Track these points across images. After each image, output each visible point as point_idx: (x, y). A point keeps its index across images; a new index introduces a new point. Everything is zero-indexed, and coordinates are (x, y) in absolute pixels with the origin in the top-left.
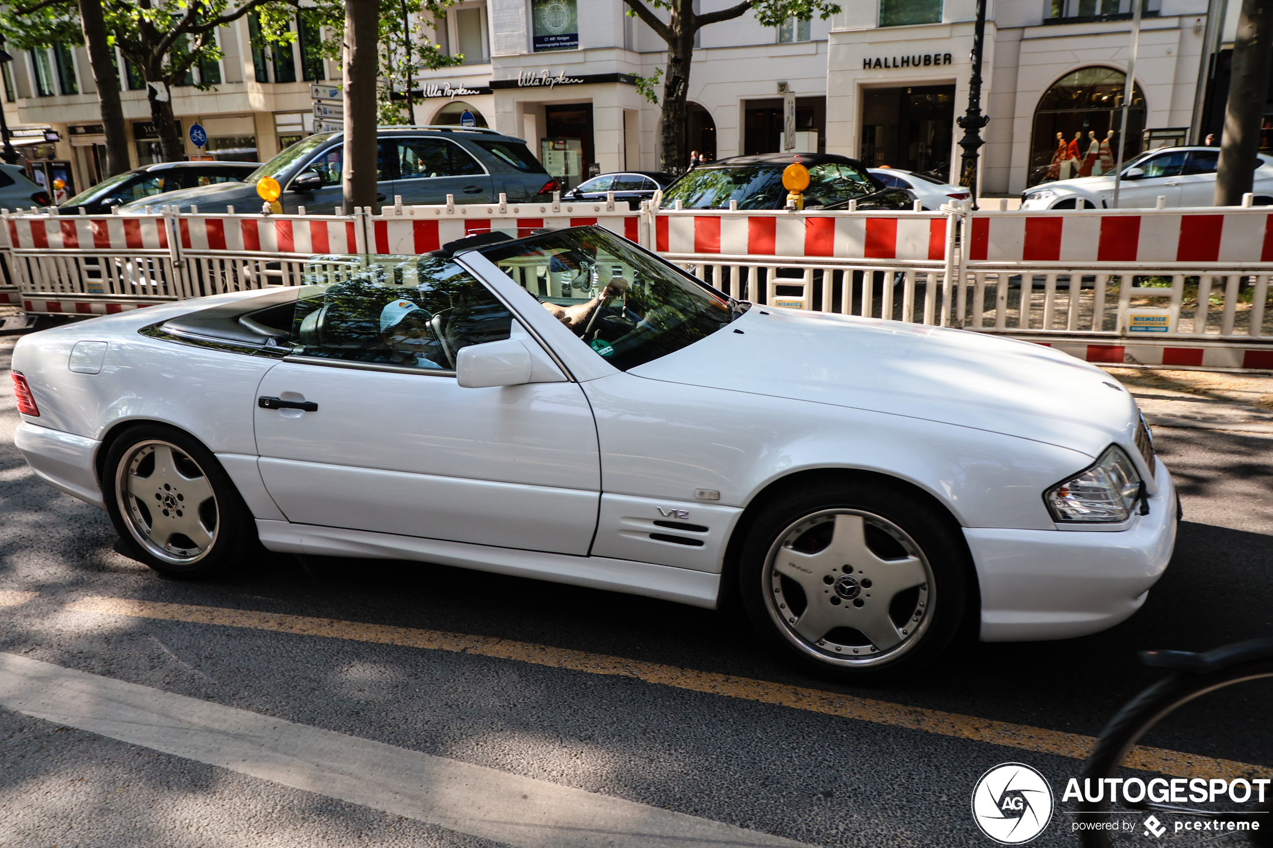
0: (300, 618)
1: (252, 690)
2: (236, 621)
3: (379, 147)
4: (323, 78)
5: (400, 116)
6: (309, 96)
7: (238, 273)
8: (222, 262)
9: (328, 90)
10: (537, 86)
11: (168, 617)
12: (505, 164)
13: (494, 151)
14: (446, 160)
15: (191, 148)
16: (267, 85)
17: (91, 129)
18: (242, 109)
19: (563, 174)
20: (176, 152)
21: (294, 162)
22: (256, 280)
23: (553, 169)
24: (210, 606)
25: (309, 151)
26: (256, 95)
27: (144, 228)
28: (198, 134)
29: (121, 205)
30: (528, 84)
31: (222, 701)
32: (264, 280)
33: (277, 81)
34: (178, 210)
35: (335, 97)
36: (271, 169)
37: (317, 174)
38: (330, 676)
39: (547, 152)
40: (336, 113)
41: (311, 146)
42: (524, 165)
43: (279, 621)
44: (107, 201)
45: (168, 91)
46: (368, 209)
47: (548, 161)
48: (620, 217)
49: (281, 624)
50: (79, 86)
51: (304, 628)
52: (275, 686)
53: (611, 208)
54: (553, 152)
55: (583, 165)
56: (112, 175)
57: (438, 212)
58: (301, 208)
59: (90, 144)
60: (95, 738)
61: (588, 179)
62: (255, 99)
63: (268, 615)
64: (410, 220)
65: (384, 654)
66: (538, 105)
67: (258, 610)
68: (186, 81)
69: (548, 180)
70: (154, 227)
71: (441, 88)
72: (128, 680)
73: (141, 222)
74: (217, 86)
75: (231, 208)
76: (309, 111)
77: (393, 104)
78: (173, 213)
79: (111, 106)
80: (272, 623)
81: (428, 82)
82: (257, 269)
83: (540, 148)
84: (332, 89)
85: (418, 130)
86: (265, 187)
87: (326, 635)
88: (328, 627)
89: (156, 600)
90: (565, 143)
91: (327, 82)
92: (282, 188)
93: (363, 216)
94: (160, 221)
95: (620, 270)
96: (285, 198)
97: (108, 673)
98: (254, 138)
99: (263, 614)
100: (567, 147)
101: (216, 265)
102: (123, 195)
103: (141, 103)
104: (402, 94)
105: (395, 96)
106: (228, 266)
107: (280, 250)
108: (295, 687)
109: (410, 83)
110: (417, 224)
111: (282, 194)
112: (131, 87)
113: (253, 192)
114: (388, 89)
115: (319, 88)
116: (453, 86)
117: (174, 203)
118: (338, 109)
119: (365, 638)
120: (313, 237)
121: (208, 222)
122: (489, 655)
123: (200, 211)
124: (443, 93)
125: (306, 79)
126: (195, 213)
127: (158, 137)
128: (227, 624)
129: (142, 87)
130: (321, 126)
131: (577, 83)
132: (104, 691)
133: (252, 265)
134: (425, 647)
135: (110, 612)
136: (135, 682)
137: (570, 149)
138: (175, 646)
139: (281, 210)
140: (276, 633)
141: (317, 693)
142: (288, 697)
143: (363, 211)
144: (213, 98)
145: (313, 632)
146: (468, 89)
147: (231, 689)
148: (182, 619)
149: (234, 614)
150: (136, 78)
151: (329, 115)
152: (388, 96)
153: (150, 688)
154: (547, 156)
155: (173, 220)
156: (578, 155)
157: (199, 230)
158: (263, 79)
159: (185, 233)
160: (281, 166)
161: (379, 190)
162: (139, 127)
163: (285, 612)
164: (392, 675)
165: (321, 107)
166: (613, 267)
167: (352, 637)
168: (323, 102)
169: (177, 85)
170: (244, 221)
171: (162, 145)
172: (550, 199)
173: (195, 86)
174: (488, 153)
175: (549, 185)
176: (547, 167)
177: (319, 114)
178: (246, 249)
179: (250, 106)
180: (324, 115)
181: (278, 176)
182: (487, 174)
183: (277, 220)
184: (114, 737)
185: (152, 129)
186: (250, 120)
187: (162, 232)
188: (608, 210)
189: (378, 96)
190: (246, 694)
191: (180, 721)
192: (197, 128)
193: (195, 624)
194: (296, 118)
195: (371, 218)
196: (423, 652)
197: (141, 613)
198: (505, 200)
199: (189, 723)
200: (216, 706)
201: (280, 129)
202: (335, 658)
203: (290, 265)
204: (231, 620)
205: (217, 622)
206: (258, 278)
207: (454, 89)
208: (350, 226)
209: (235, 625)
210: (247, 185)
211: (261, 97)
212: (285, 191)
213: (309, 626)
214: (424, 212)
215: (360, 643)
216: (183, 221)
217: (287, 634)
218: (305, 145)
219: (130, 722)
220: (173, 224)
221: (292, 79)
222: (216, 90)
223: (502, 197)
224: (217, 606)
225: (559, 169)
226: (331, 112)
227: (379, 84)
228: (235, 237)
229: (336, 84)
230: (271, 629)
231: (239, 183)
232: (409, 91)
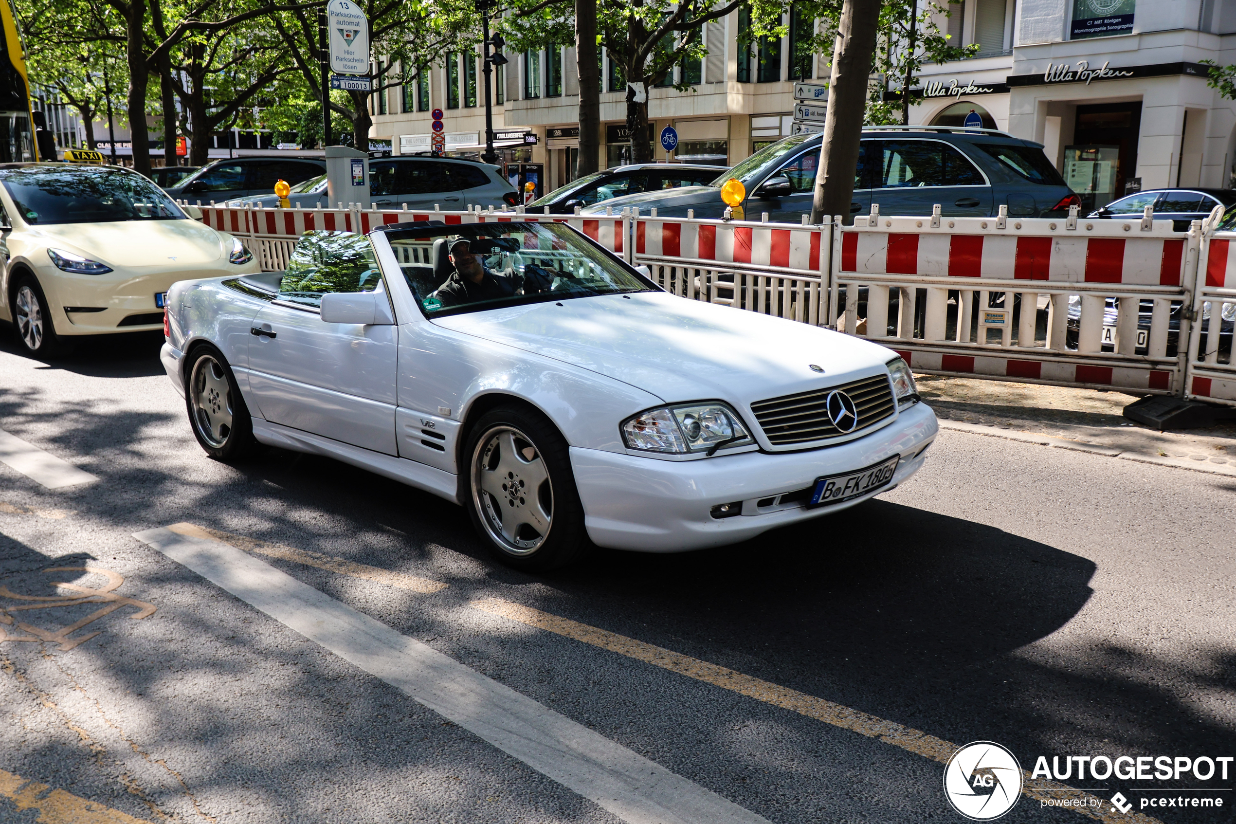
0: (698, 661)
1: (635, 727)
2: (631, 651)
3: (861, 150)
4: (811, 77)
5: (892, 118)
6: (792, 95)
7: (688, 284)
8: (673, 270)
9: (813, 89)
10: (1069, 81)
11: (563, 633)
12: (1013, 173)
13: (1002, 157)
14: (939, 166)
15: (660, 150)
16: (748, 85)
17: (567, 132)
18: (718, 111)
19: (1089, 191)
20: (646, 155)
21: (764, 167)
22: (705, 292)
23: (1078, 184)
24: (607, 630)
25: (782, 153)
26: (734, 95)
27: (602, 230)
28: (669, 137)
29: (583, 207)
30: (1057, 80)
31: (603, 732)
32: (714, 292)
33: (759, 81)
34: (637, 213)
35: (820, 97)
36: (738, 173)
37: (787, 179)
38: (720, 732)
39: (1071, 163)
40: (819, 114)
41: (785, 148)
42: (1037, 175)
43: (674, 660)
44: (570, 202)
45: (647, 92)
46: (839, 218)
47: (1070, 174)
48: (1157, 238)
49: (677, 664)
50: (563, 89)
51: (700, 673)
52: (660, 728)
53: (1147, 227)
54: (1078, 163)
55: (1117, 181)
56: (579, 177)
57: (920, 225)
58: (765, 215)
59: (564, 147)
60: (476, 740)
61: (1123, 196)
62: (733, 100)
63: (664, 651)
64: (885, 233)
65: (783, 721)
66: (1068, 104)
67: (654, 643)
68: (666, 83)
69: (1066, 193)
70: (612, 229)
71: (945, 85)
72: (516, 689)
73: (600, 223)
74: (695, 87)
75: (691, 212)
76: (789, 114)
77: (886, 104)
78: (633, 215)
79: (589, 108)
80: (666, 661)
81: (930, 79)
82: (709, 280)
83: (1062, 157)
84: (817, 88)
85: (911, 131)
86: (730, 190)
87: (722, 685)
88: (726, 677)
89: (555, 613)
90: (1096, 153)
91: (814, 80)
92: (748, 193)
93: (832, 226)
94: (619, 223)
95: (1151, 305)
96: (749, 205)
97: (498, 678)
98: (726, 143)
99: (661, 649)
100: (1100, 156)
101: (667, 273)
102: (587, 196)
103: (619, 105)
104: (898, 93)
105: (889, 96)
106: (679, 274)
107: (735, 260)
108: (681, 734)
109: (909, 80)
110: (894, 239)
111: (746, 199)
112: (612, 89)
113: (717, 197)
114: (882, 87)
115: (803, 87)
116: (961, 84)
117: (635, 205)
118: (821, 111)
119: (764, 698)
120: (773, 248)
121: (666, 226)
122: (908, 749)
123: (659, 214)
124: (947, 92)
125: (791, 78)
126: (654, 216)
127: (629, 141)
128: (621, 651)
129: (623, 89)
130: (800, 129)
131: (1124, 76)
132: (492, 694)
133: (703, 274)
134: (832, 723)
135: (510, 617)
136: (521, 692)
137: (1103, 159)
138: (566, 664)
139: (743, 216)
140: (670, 672)
141: (703, 746)
142: (671, 743)
143: (833, 220)
144: (690, 99)
145: (710, 680)
146: (979, 87)
147: (614, 721)
148: (577, 638)
149: (630, 643)
150: (618, 79)
151: (810, 117)
152: (881, 95)
153: (535, 702)
154: (1070, 168)
155: (631, 224)
156: (1112, 167)
157: (655, 235)
158: (744, 79)
159: (641, 237)
160: (749, 170)
161: (854, 199)
162: (613, 130)
163: (682, 652)
164: (789, 746)
165: (803, 108)
166: (1142, 301)
167: (751, 694)
168: (806, 102)
169: (656, 86)
170: (702, 227)
171: (632, 148)
172: (1065, 215)
173: (674, 87)
174: (993, 160)
175: (1066, 200)
176: (1069, 181)
177: (799, 116)
178: (700, 257)
179: (727, 108)
180: (805, 117)
181: (745, 181)
182: (988, 185)
183: (737, 227)
184: (493, 743)
185: (625, 132)
186: (725, 123)
187: (618, 235)
188: (1142, 229)
189: (869, 95)
190: (628, 730)
191: (559, 742)
192: (670, 130)
193: (588, 646)
194: (774, 121)
195: (840, 228)
196: (829, 728)
197: (538, 624)
198: (1006, 213)
199: (567, 746)
200: (597, 736)
201: (755, 134)
202: (728, 713)
203: (744, 277)
204: (626, 649)
205: (611, 648)
206: (709, 289)
207: (962, 88)
208: (816, 236)
209: (628, 655)
210: (711, 189)
211: (740, 97)
212: (750, 197)
213: (706, 672)
214: (903, 224)
215: (758, 702)
216: (641, 224)
217: (681, 676)
218: (779, 147)
219: (510, 732)
220: (631, 227)
221: (777, 79)
222: (695, 91)
223: (1003, 209)
224: (613, 631)
225: (1084, 184)
226: (813, 114)
227: (871, 82)
228: (691, 243)
229: (823, 82)
230: (665, 667)
231: (703, 187)
232: (906, 89)
